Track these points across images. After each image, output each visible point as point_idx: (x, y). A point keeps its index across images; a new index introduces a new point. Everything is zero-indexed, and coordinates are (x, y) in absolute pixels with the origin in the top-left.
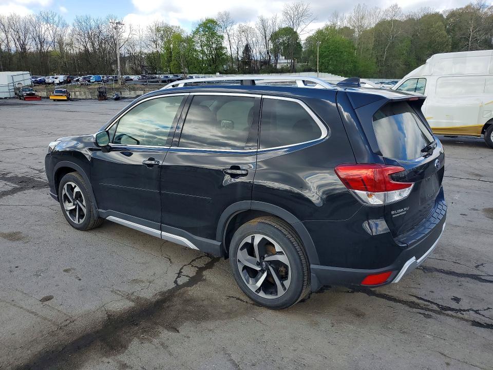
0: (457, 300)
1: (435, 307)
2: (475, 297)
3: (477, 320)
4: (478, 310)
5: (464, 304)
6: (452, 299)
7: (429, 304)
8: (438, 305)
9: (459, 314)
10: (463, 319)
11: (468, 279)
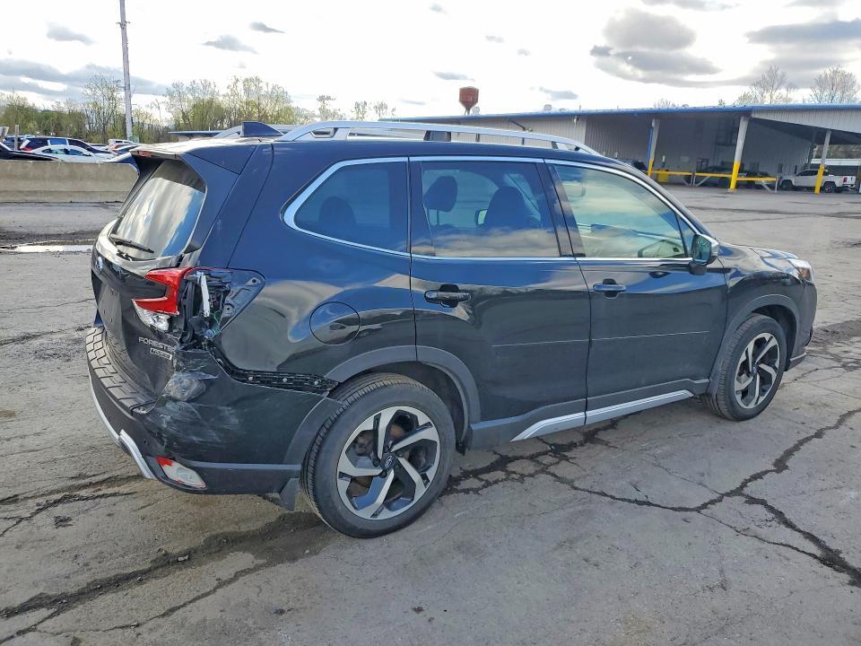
0: (61, 522)
1: (83, 493)
2: (36, 544)
3: (12, 507)
4: (18, 523)
5: (44, 519)
6: (69, 519)
7: (96, 494)
8: (81, 499)
9: (42, 501)
10: (33, 497)
11: (72, 589)
